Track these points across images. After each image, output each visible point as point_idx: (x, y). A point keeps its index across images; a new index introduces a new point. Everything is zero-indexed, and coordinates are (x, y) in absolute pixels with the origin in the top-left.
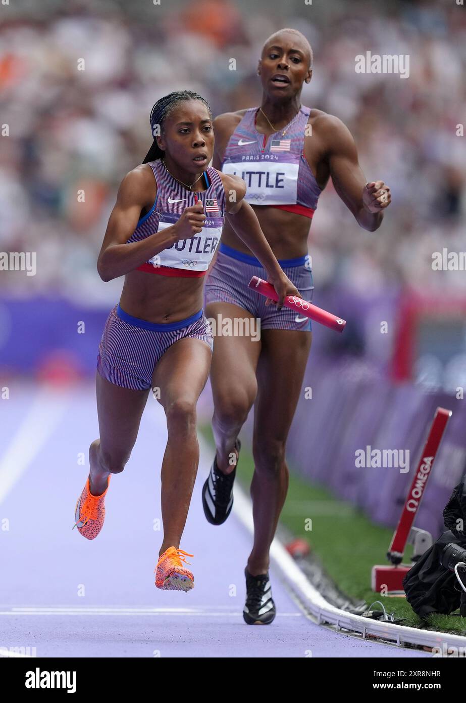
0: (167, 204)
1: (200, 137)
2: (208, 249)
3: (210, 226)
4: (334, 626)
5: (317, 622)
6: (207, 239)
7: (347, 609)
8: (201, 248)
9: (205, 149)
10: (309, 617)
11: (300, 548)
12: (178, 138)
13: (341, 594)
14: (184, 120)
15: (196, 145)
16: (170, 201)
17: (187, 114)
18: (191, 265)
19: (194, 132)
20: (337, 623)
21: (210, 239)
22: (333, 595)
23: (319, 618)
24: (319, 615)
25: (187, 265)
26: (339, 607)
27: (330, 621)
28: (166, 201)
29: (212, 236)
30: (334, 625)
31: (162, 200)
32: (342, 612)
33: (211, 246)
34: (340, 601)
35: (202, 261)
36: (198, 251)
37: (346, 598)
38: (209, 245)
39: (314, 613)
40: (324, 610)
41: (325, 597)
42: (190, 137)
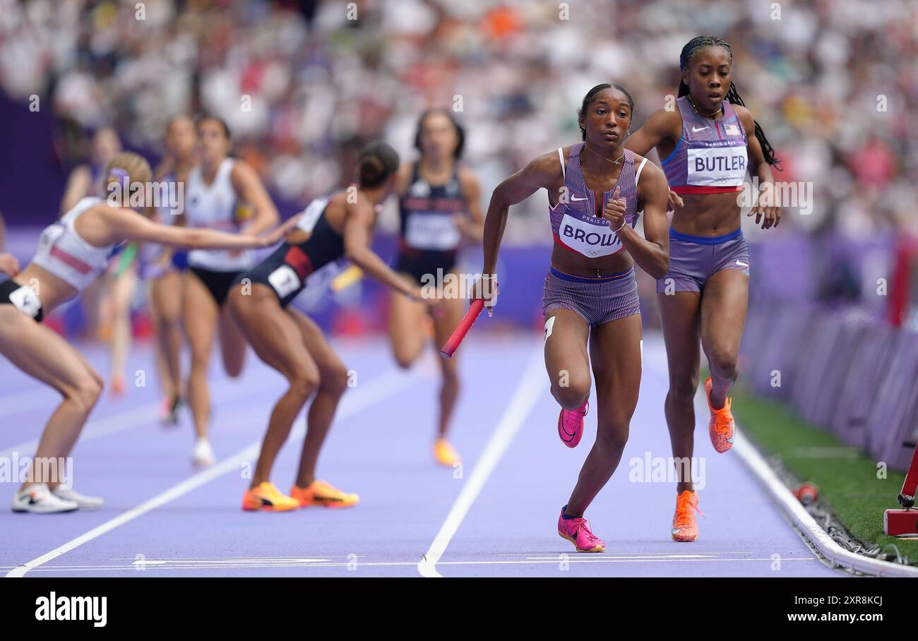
0: (692, 133)
1: (716, 79)
2: (737, 166)
3: (734, 146)
4: (848, 570)
5: (831, 566)
6: (733, 158)
7: (860, 552)
8: (730, 166)
9: (720, 90)
10: (822, 561)
11: (809, 493)
12: (698, 76)
13: (852, 537)
14: (705, 63)
15: (712, 86)
16: (695, 130)
17: (709, 58)
18: (724, 182)
19: (713, 75)
20: (851, 566)
21: (736, 157)
22: (845, 539)
23: (832, 562)
24: (832, 559)
25: (720, 182)
26: (852, 551)
27: (844, 565)
28: (690, 130)
29: (738, 155)
30: (848, 568)
31: (687, 130)
32: (855, 556)
33: (738, 163)
34: (852, 545)
35: (732, 177)
36: (727, 169)
37: (858, 542)
38: (736, 163)
39: (827, 557)
40: (838, 554)
41: (837, 541)
42: (709, 77)
